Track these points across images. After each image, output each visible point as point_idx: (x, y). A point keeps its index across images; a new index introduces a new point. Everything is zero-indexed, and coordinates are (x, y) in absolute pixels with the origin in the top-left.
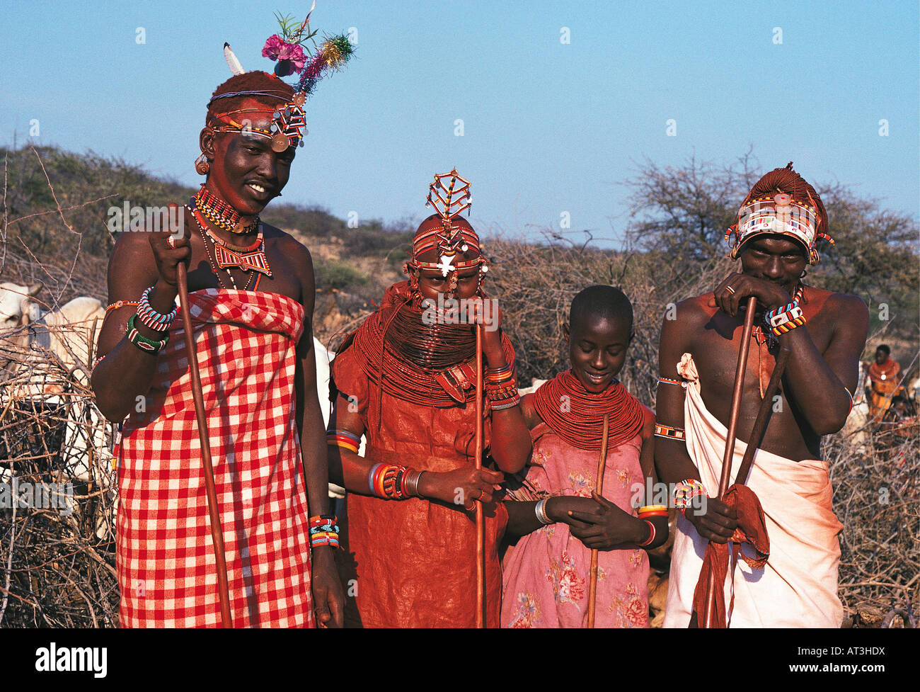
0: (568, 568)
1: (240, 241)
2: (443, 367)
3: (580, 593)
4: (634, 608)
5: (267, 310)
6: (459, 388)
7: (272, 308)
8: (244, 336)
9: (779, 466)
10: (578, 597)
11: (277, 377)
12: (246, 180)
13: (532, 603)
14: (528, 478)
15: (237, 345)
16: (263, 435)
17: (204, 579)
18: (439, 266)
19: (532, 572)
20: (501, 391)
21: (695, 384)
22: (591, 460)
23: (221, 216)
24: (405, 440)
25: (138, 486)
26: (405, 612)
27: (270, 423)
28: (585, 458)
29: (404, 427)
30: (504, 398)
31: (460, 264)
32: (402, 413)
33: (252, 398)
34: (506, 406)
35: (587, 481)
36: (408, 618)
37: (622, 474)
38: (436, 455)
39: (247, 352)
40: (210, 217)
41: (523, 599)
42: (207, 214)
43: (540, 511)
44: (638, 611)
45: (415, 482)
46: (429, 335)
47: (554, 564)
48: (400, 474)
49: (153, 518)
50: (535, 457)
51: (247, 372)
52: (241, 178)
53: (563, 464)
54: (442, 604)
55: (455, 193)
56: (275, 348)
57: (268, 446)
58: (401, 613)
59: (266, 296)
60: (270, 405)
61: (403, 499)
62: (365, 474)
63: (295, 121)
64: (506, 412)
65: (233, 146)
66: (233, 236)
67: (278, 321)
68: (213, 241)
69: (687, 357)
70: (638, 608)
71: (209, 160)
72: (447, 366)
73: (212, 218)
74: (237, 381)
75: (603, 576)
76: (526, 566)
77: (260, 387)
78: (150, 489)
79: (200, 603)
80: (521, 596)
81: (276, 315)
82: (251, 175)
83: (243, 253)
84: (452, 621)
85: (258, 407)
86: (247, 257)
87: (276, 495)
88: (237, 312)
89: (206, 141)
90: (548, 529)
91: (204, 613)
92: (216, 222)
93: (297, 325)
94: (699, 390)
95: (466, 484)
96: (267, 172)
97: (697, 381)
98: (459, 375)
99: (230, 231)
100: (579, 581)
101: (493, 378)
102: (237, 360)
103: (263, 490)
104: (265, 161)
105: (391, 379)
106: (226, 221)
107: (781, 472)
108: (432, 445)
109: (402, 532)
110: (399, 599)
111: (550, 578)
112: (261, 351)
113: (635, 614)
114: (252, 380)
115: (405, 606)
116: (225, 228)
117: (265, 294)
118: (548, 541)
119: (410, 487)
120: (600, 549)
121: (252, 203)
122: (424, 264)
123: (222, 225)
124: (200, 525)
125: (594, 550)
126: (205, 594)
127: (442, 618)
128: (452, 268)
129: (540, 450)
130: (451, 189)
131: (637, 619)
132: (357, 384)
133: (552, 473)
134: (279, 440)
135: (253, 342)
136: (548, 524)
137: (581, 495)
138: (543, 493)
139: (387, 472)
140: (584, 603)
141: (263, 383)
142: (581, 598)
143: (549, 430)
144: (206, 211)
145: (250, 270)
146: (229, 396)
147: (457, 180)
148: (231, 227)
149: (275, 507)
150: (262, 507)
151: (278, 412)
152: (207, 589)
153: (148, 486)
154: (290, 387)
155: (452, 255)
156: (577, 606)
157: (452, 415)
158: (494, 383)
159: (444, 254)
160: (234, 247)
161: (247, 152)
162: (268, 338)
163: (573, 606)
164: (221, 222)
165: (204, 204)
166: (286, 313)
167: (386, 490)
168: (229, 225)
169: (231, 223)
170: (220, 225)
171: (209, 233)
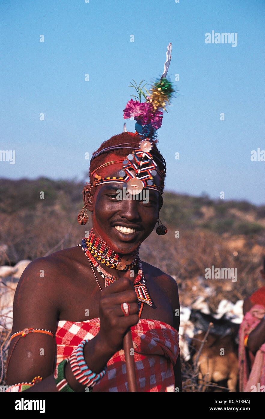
23: (106, 256)
42: (95, 254)
52: (109, 222)
59: (149, 323)
63: (144, 166)
68: (103, 277)
73: (99, 258)
92: (103, 261)
99: (114, 268)
106: (110, 260)
116: (110, 266)
117: (148, 321)
123: (107, 264)
144: (94, 252)
148: (115, 265)
164: (106, 261)
165: (93, 246)
168: (113, 263)
169: (115, 262)
170: (106, 263)
171: (99, 269)
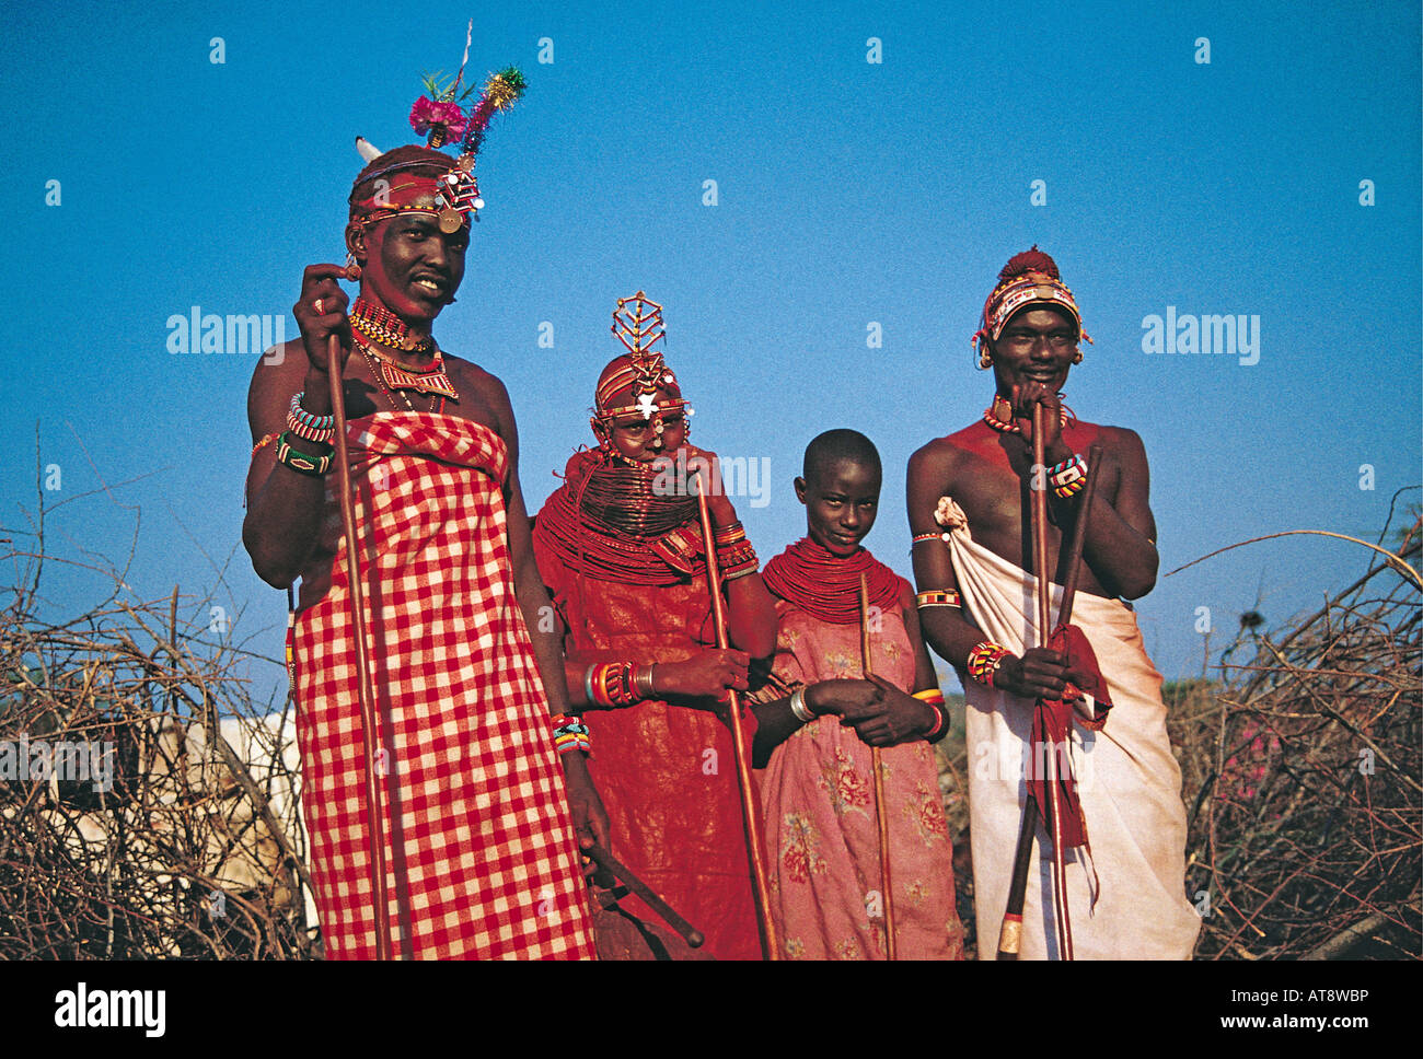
0: (846, 768)
1: (413, 359)
2: (659, 533)
3: (866, 796)
4: (929, 811)
5: (459, 435)
6: (683, 557)
7: (464, 432)
8: (433, 472)
9: (1090, 606)
10: (863, 802)
11: (484, 526)
12: (413, 274)
13: (805, 823)
14: (774, 670)
15: (426, 483)
16: (476, 597)
17: (422, 788)
18: (638, 407)
19: (800, 785)
20: (737, 553)
21: (963, 529)
22: (849, 635)
23: (384, 331)
24: (623, 631)
25: (320, 679)
26: (656, 846)
27: (484, 583)
28: (842, 633)
29: (621, 616)
30: (743, 562)
31: (663, 403)
32: (614, 598)
33: (455, 549)
34: (745, 571)
35: (849, 661)
36: (661, 853)
37: (889, 648)
38: (665, 645)
39: (440, 491)
40: (371, 333)
41: (791, 822)
43: (798, 705)
44: (935, 815)
45: (649, 678)
46: (637, 494)
47: (824, 768)
48: (626, 673)
49: (345, 715)
50: (781, 640)
51: (445, 515)
52: (404, 274)
53: (816, 644)
54: (700, 831)
55: (644, 320)
56: (475, 488)
57: (486, 610)
58: (650, 848)
59: (454, 418)
60: (480, 560)
61: (633, 703)
62: (579, 680)
63: (463, 192)
64: (745, 581)
65: (390, 235)
66: (404, 354)
67: (475, 449)
68: (378, 360)
69: (945, 502)
70: (934, 812)
71: (360, 262)
72: (663, 532)
73: (373, 334)
74: (433, 527)
75: (889, 773)
76: (789, 779)
77: (464, 536)
78: (336, 679)
79: (422, 820)
80: (788, 818)
81: (471, 441)
82: (418, 267)
83: (419, 373)
84: (715, 852)
85: (465, 561)
86: (424, 379)
87: (505, 674)
88: (419, 436)
89: (353, 239)
90: (809, 729)
91: (428, 834)
92: (379, 337)
93: (500, 458)
94: (969, 534)
95: (715, 668)
96: (438, 261)
97: (965, 525)
98: (681, 543)
99: (398, 347)
100: (861, 782)
101: (725, 539)
102: (429, 501)
103: (488, 666)
104: (433, 247)
105: (594, 558)
106: (391, 336)
107: (1092, 612)
108: (657, 631)
109: (637, 745)
110: (645, 830)
111: (824, 786)
112: (459, 489)
113: (931, 819)
114: (452, 527)
115: (654, 837)
116: (391, 345)
118: (813, 741)
119: (641, 685)
120: (882, 745)
121: (425, 304)
122: (617, 410)
123: (387, 341)
124: (409, 717)
125: (875, 748)
126: (426, 808)
127: (702, 848)
128: (655, 409)
129: (786, 630)
130: (638, 316)
131: (934, 826)
132: (551, 570)
133: (804, 658)
134: (499, 602)
135: (447, 479)
136: (808, 722)
137: (845, 678)
138: (796, 683)
139: (609, 671)
140: (872, 807)
141: (467, 531)
142: (867, 802)
143: (791, 607)
145: (430, 394)
146: (424, 547)
147: (645, 304)
148: (399, 343)
149: (506, 689)
150: (489, 689)
151: (492, 568)
152: (428, 801)
153: (333, 675)
154: (503, 537)
155: (653, 392)
156: (865, 814)
157: (679, 595)
158: (728, 545)
159: (643, 393)
160: (405, 366)
161: (410, 238)
162: (465, 476)
163: (858, 815)
164: (385, 337)
165: (361, 319)
166: (484, 440)
167: (611, 693)
168: (397, 340)
169: (399, 338)
170: (385, 341)
171: (372, 351)
